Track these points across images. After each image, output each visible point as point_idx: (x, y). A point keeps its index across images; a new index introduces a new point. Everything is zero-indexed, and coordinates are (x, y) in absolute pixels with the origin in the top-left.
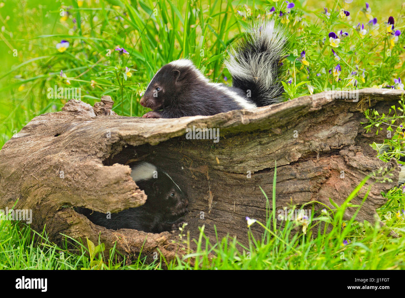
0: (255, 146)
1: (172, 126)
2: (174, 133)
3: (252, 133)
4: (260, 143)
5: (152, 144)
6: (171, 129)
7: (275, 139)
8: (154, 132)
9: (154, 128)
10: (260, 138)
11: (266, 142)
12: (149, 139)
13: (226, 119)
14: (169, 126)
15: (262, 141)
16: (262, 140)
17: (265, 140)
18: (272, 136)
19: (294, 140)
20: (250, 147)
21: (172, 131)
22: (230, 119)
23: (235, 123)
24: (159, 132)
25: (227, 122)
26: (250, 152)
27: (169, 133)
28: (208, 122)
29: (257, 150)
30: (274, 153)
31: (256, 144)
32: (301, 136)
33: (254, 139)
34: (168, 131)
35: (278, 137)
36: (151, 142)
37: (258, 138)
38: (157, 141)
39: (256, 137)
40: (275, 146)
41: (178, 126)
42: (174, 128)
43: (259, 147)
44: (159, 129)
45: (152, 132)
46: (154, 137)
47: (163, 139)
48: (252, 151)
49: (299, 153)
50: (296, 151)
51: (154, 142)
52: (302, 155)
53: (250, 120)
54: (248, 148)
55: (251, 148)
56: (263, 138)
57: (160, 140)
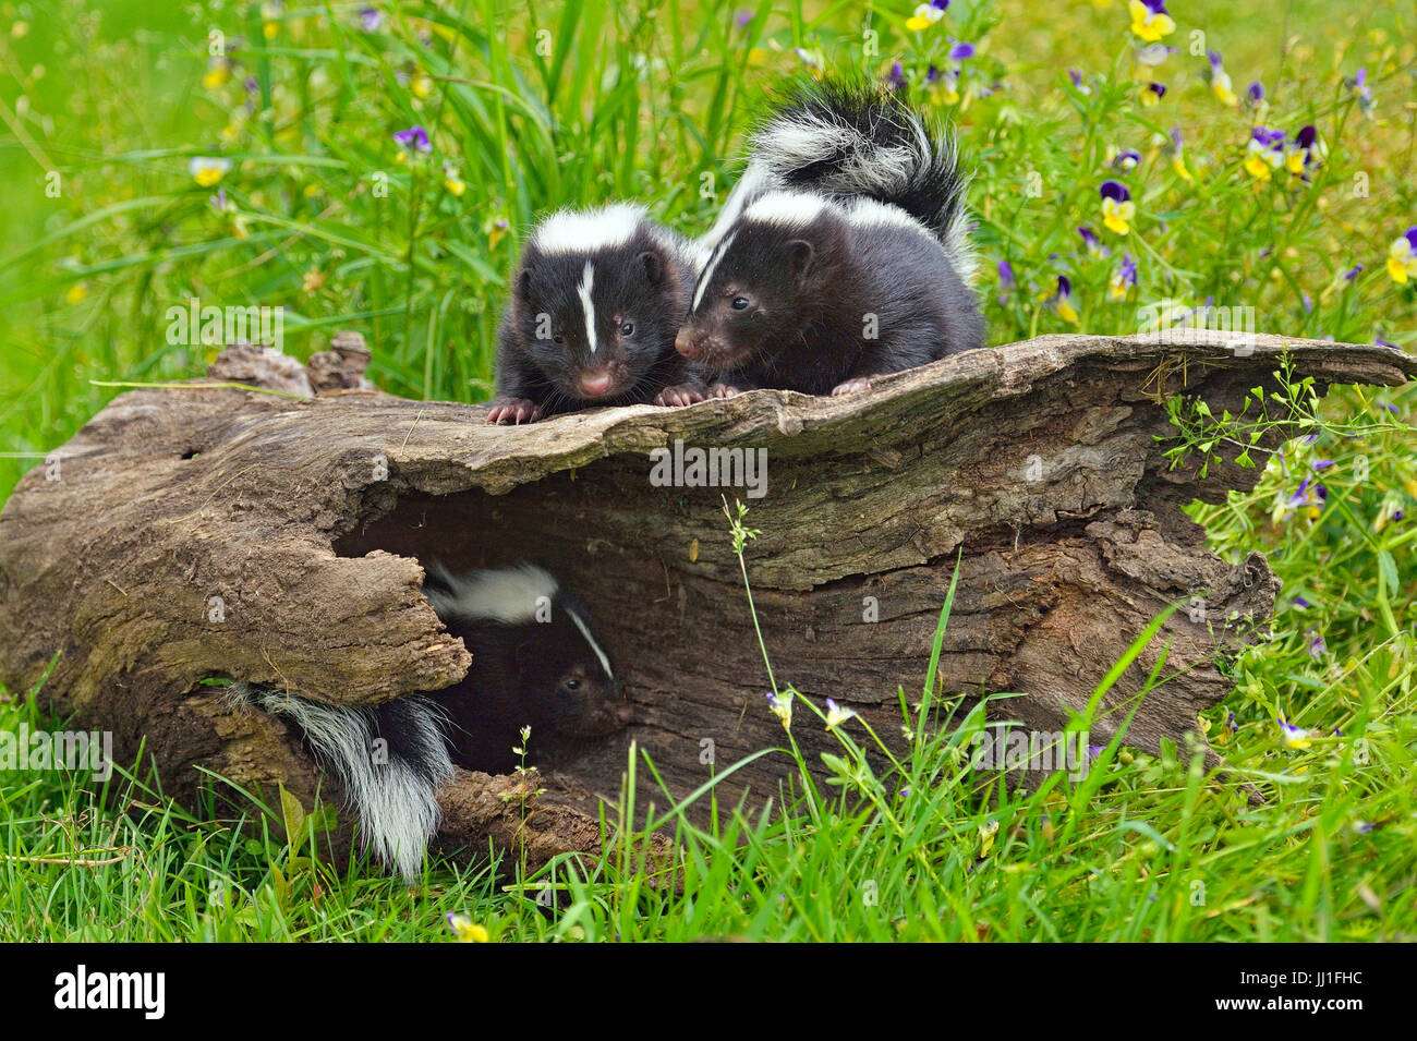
0: (819, 503)
1: (557, 437)
2: (561, 457)
3: (809, 462)
4: (835, 496)
5: (493, 491)
6: (552, 443)
7: (883, 482)
8: (500, 454)
9: (500, 441)
10: (837, 478)
11: (852, 491)
12: (483, 476)
13: (729, 417)
14: (549, 435)
15: (840, 490)
16: (841, 485)
17: (849, 486)
18: (872, 473)
19: (942, 487)
20: (803, 506)
21: (555, 452)
22: (740, 418)
23: (757, 429)
24: (515, 454)
25: (730, 427)
26: (802, 523)
27: (547, 458)
28: (673, 424)
29: (825, 517)
30: (875, 527)
31: (821, 496)
32: (965, 474)
33: (814, 481)
34: (542, 453)
35: (891, 478)
36: (489, 485)
37: (830, 478)
38: (508, 480)
39: (824, 476)
40: (883, 505)
41: (577, 435)
42: (563, 440)
43: (831, 507)
44: (515, 445)
45: (495, 454)
46: (499, 467)
47: (526, 477)
48: (807, 518)
49: (957, 529)
50: (947, 522)
51: (497, 484)
52: (967, 535)
53: (805, 422)
54: (795, 510)
55: (804, 512)
56: (844, 478)
57: (516, 479)
